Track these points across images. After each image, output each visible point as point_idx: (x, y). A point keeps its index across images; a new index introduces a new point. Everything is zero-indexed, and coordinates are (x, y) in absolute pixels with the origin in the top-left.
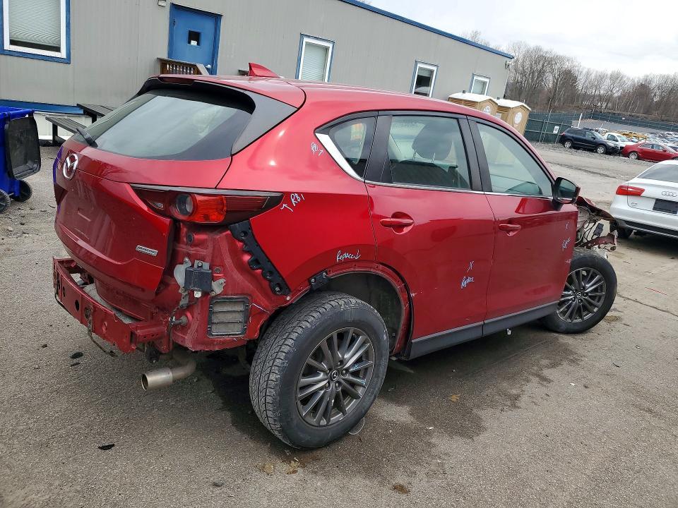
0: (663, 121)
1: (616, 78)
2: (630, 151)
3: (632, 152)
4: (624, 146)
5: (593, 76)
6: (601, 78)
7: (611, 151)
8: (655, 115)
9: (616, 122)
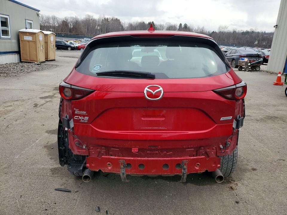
0: (77, 35)
1: (54, 18)
2: (80, 48)
3: (81, 48)
4: (77, 46)
5: (45, 18)
6: (48, 18)
7: (73, 49)
8: (74, 33)
9: (60, 36)
